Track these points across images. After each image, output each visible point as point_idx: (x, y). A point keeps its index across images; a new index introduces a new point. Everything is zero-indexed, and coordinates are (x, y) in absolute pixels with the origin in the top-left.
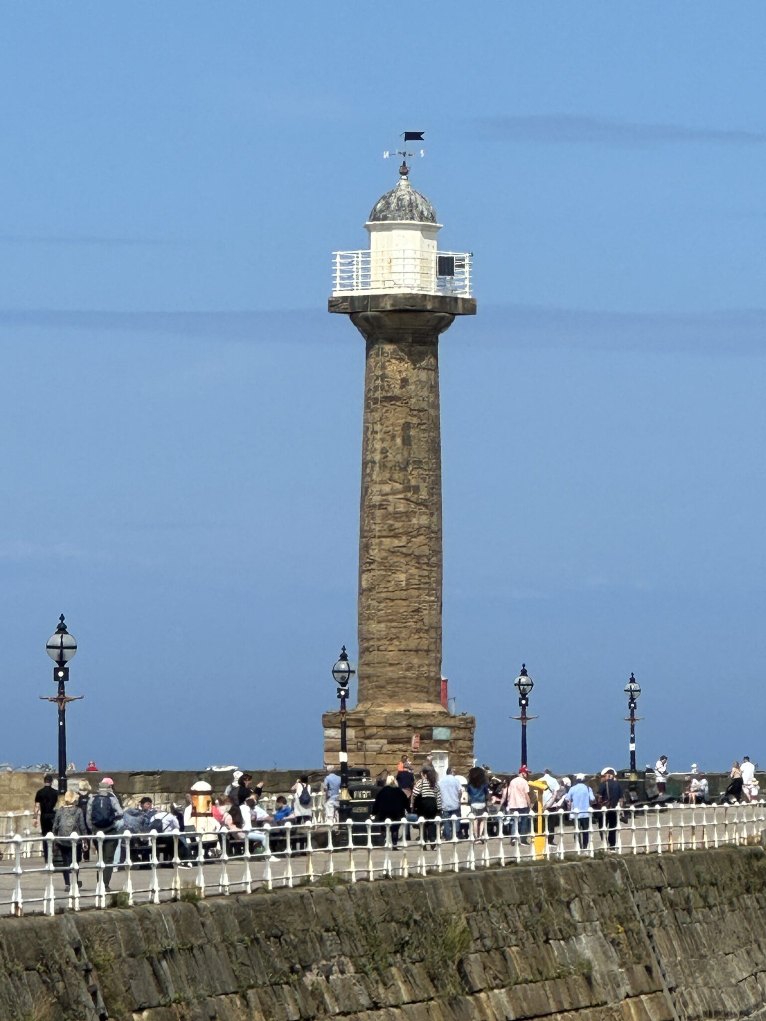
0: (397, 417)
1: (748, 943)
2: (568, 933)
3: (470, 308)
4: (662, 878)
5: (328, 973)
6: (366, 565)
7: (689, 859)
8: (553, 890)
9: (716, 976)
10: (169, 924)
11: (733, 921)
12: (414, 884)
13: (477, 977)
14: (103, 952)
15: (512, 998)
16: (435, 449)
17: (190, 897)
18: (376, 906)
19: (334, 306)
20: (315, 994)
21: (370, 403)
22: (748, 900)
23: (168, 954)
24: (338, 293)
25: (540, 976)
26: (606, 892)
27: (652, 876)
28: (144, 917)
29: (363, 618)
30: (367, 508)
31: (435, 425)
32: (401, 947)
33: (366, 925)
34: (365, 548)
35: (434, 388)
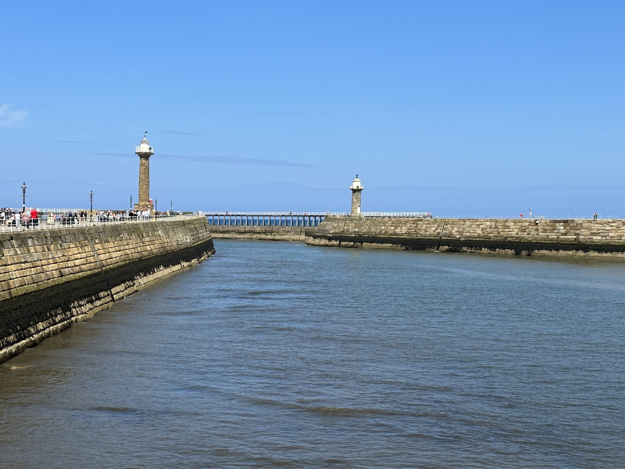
0: (144, 167)
1: (182, 232)
2: (157, 231)
3: (153, 154)
4: (170, 224)
5: (124, 235)
6: (140, 185)
7: (175, 222)
8: (156, 225)
9: (178, 236)
10: (101, 228)
11: (180, 230)
12: (136, 224)
13: (144, 236)
14: (92, 232)
15: (149, 238)
16: (149, 171)
17: (105, 225)
18: (131, 227)
19: (136, 153)
20: (122, 237)
21: (140, 165)
22: (183, 227)
23: (101, 232)
24: (137, 151)
25: (153, 236)
26: (163, 226)
27: (169, 224)
28: (98, 227)
29: (139, 192)
30: (140, 178)
31: (149, 168)
32: (134, 232)
33: (129, 229)
34: (140, 183)
35: (149, 164)
